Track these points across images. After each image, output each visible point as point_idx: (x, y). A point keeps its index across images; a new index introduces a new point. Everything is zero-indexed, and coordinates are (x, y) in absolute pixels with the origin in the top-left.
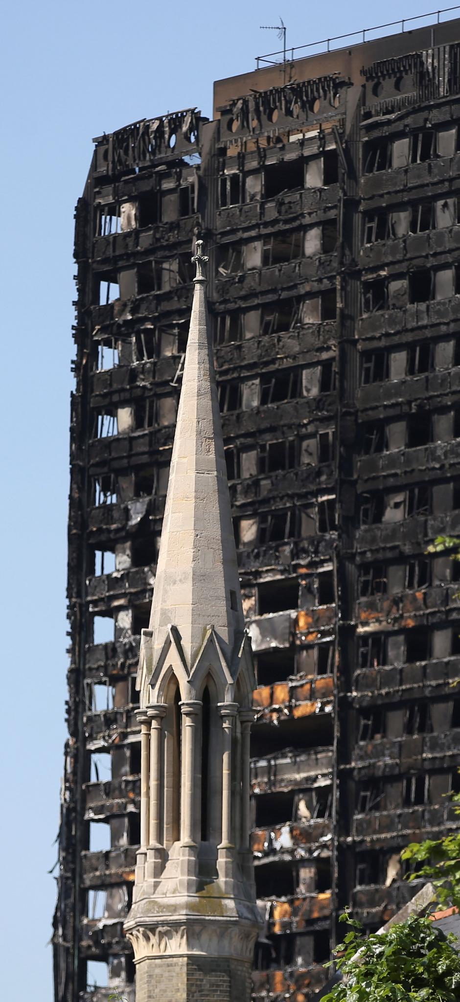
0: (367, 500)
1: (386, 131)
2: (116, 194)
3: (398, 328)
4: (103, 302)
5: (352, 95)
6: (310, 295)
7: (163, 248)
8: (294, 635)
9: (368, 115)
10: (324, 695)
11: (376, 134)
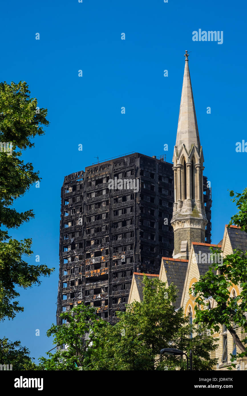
0: (114, 237)
1: (118, 172)
2: (68, 186)
3: (120, 206)
4: (66, 205)
5: (111, 167)
6: (104, 201)
7: (77, 194)
8: (101, 260)
9: (114, 170)
10: (107, 271)
11: (116, 173)
